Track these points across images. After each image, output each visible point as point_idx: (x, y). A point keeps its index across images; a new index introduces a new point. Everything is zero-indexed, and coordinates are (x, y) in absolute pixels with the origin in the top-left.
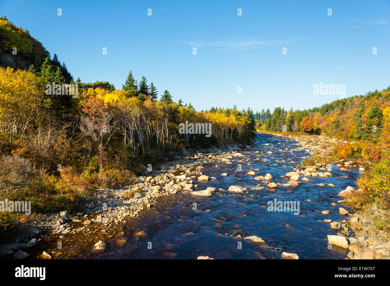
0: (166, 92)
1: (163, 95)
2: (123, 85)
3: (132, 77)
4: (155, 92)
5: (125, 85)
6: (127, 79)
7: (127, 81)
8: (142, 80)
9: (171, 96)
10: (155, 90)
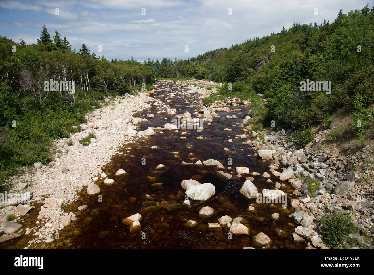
0: (84, 46)
1: (81, 49)
2: (38, 40)
3: (47, 32)
4: (69, 46)
5: (40, 40)
6: (42, 33)
7: (41, 35)
8: (55, 34)
9: (89, 50)
10: (69, 44)
